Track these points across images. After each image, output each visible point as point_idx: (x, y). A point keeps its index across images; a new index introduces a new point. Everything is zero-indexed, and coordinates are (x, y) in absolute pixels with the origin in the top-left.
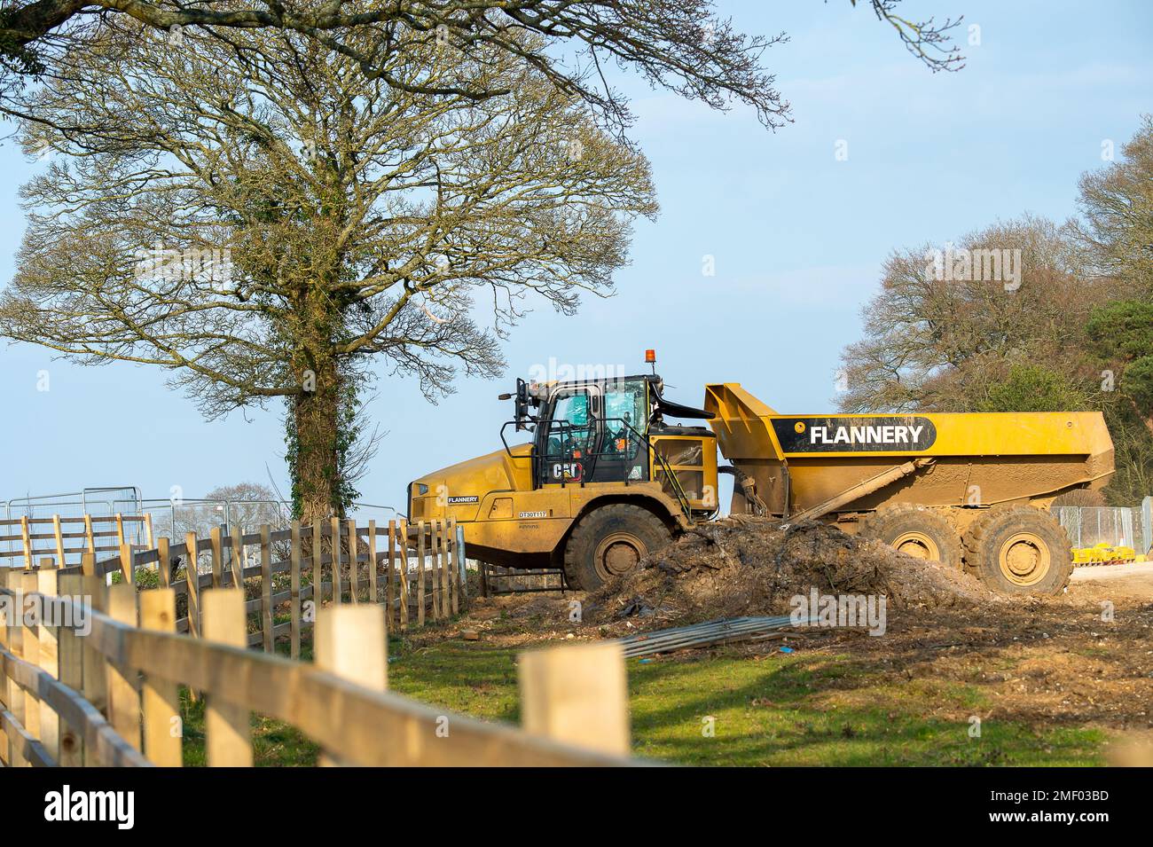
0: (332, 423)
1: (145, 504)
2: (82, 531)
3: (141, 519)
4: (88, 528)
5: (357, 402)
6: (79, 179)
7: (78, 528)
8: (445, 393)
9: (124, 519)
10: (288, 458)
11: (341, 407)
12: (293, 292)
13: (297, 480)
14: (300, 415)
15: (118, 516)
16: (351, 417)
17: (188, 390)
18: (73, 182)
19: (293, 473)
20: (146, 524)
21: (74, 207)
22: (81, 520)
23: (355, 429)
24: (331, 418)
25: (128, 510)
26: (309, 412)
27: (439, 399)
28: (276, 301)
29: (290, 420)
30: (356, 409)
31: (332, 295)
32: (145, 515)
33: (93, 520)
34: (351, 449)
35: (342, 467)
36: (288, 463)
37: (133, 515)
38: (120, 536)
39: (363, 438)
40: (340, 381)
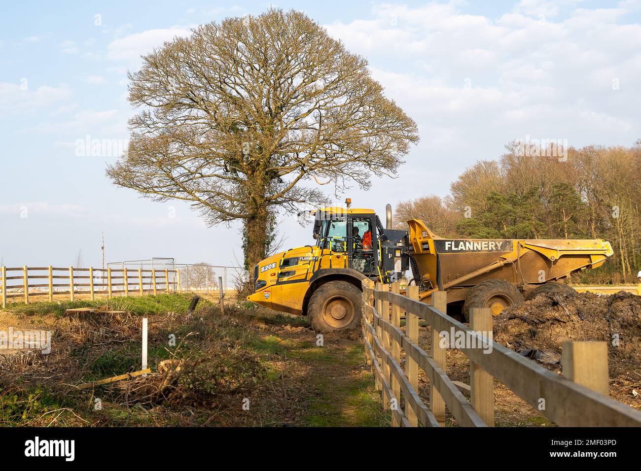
0: (264, 231)
1: (177, 266)
2: (150, 276)
3: (176, 272)
4: (153, 274)
5: (275, 223)
6: (155, 119)
7: (149, 274)
8: (308, 223)
9: (168, 271)
10: (243, 247)
11: (268, 225)
12: (249, 171)
13: (247, 257)
14: (250, 227)
15: (166, 270)
16: (272, 229)
17: (200, 211)
18: (152, 120)
19: (245, 254)
20: (177, 273)
21: (152, 130)
22: (151, 271)
23: (274, 235)
24: (263, 229)
25: (170, 268)
26: (254, 226)
27: (306, 225)
28: (241, 175)
29: (245, 229)
30: (274, 226)
31: (267, 174)
32: (177, 270)
33: (156, 271)
34: (272, 244)
35: (268, 251)
36: (243, 249)
37: (173, 270)
38: (167, 278)
39: (278, 239)
40: (267, 213)
